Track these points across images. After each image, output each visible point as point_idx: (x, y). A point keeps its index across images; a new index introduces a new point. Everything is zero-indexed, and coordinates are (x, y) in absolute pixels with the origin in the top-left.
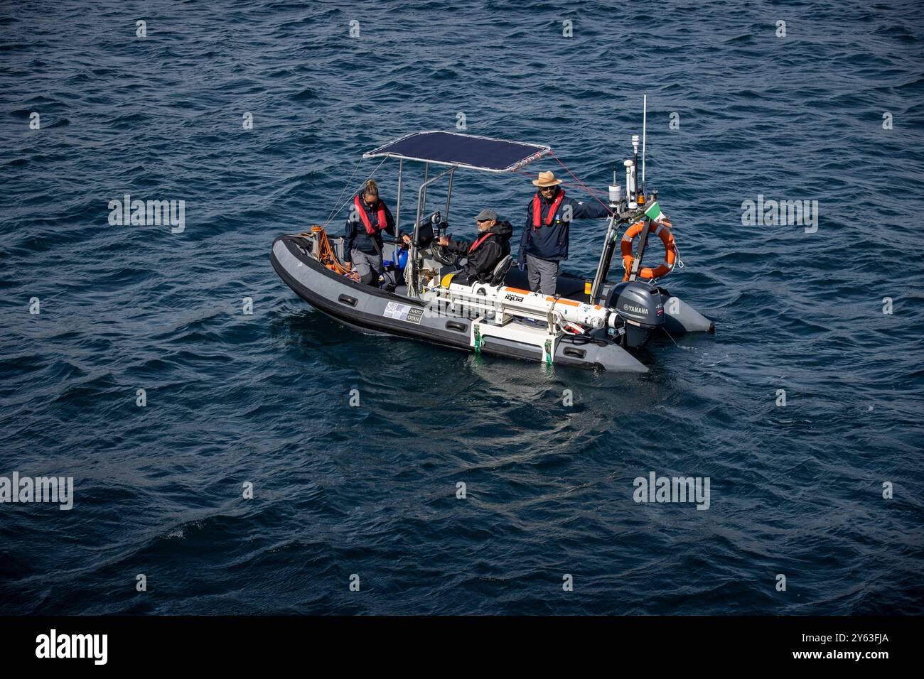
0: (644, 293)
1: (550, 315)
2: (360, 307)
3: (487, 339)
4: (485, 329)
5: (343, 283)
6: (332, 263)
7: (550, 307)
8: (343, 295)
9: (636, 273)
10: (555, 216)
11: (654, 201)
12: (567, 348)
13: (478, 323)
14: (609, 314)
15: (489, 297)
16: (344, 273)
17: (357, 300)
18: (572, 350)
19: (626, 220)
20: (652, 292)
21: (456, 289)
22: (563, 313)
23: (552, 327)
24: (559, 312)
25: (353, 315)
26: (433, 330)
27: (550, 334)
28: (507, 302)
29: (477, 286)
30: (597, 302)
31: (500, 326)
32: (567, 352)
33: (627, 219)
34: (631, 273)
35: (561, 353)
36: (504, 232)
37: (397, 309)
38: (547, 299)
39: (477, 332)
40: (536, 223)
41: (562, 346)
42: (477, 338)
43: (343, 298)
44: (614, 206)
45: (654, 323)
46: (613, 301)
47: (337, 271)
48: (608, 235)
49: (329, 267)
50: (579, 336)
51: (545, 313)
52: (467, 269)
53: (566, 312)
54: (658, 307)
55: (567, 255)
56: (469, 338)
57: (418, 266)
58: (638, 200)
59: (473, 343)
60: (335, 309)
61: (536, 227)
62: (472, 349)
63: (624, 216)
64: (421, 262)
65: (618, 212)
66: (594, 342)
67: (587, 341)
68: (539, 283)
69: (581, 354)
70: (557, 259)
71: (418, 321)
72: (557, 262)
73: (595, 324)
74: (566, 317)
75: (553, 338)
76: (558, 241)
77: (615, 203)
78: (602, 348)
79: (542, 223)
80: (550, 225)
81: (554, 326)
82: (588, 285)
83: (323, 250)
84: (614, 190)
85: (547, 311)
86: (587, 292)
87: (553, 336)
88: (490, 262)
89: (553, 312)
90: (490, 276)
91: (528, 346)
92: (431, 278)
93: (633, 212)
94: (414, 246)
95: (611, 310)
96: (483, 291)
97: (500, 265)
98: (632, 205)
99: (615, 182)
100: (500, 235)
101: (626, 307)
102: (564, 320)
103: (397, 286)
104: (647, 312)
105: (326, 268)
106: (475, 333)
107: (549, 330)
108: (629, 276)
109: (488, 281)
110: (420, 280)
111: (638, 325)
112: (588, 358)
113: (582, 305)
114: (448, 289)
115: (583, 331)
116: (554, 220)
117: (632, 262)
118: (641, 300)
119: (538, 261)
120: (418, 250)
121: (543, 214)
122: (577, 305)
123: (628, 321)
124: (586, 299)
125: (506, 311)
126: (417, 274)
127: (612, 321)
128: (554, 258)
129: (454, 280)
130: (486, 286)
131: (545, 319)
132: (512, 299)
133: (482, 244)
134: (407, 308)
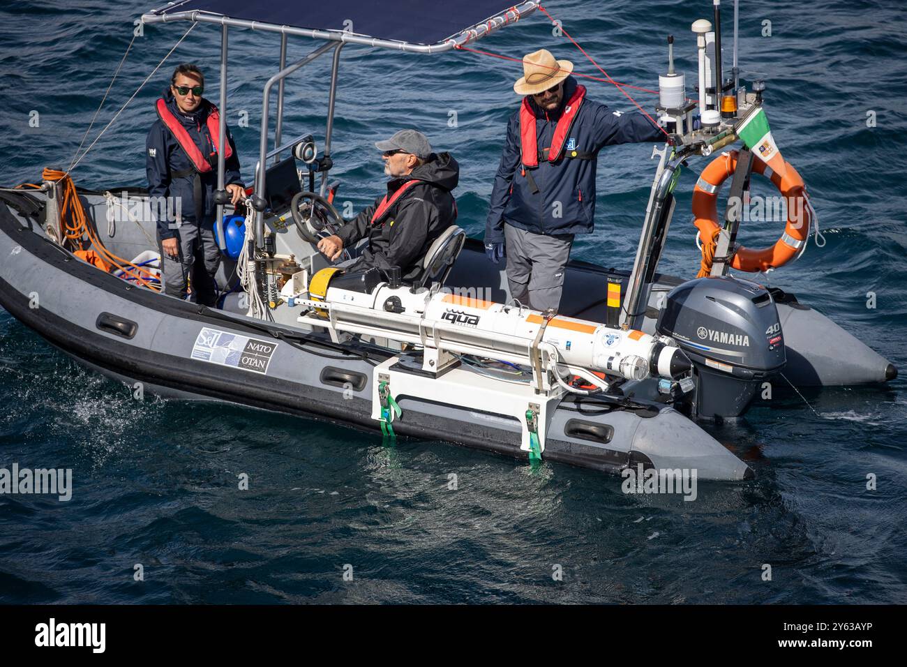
0: (741, 302)
1: (535, 353)
2: (141, 340)
3: (407, 404)
4: (402, 383)
5: (108, 290)
6: (86, 245)
7: (534, 336)
8: (105, 315)
9: (723, 260)
10: (567, 142)
11: (757, 106)
12: (572, 421)
13: (386, 371)
14: (658, 348)
15: (409, 316)
16: (114, 268)
17: (136, 324)
18: (582, 427)
19: (695, 149)
20: (756, 300)
21: (340, 299)
22: (562, 347)
23: (540, 378)
24: (554, 344)
25: (128, 357)
26: (296, 386)
27: (538, 391)
28: (447, 325)
29: (384, 292)
30: (635, 324)
31: (434, 376)
32: (574, 430)
33: (698, 146)
34: (714, 260)
35: (560, 433)
36: (440, 175)
37: (220, 344)
38: (531, 319)
39: (384, 391)
40: (529, 158)
41: (562, 418)
42: (386, 405)
43: (106, 322)
44: (672, 120)
45: (762, 364)
46: (668, 322)
47: (100, 265)
48: (657, 179)
49: (80, 255)
50: (596, 397)
51: (524, 348)
52: (369, 256)
53: (568, 346)
54: (771, 330)
55: (591, 224)
56: (370, 403)
57: (265, 250)
58: (722, 105)
59: (376, 414)
60: (88, 344)
61: (528, 168)
62: (376, 426)
63: (692, 139)
64: (271, 240)
65: (679, 131)
66: (629, 409)
67: (613, 407)
68: (528, 283)
69: (602, 435)
70: (572, 231)
71: (266, 368)
72: (569, 238)
73: (628, 372)
74: (567, 355)
75: (542, 401)
76: (574, 194)
77: (672, 112)
78: (646, 422)
79: (540, 158)
80: (556, 163)
81: (545, 375)
82: (614, 289)
83: (67, 219)
84: (670, 86)
85: (529, 344)
86: (613, 302)
87: (542, 396)
88: (415, 241)
89: (541, 346)
90: (416, 272)
91: (492, 418)
92: (288, 277)
93: (713, 130)
94: (257, 208)
95: (665, 340)
96: (395, 306)
97: (438, 246)
98: (709, 117)
99: (671, 66)
100: (433, 184)
101: (702, 332)
102: (562, 363)
103: (228, 293)
104: (746, 342)
105: (71, 258)
106: (382, 391)
107: (534, 384)
108: (710, 266)
109: (409, 283)
110: (271, 280)
111: (729, 369)
112: (618, 443)
113: (601, 329)
114: (323, 300)
115: (604, 386)
116: (564, 151)
117: (716, 238)
118: (734, 318)
119: (529, 237)
120: (266, 217)
121: (542, 140)
122: (591, 330)
123: (708, 362)
124: (610, 318)
125: (444, 345)
126: (265, 266)
127: (664, 364)
128: (567, 230)
129: (336, 280)
130: (403, 293)
131: (525, 361)
132: (456, 319)
133: (397, 205)
134: (240, 341)
